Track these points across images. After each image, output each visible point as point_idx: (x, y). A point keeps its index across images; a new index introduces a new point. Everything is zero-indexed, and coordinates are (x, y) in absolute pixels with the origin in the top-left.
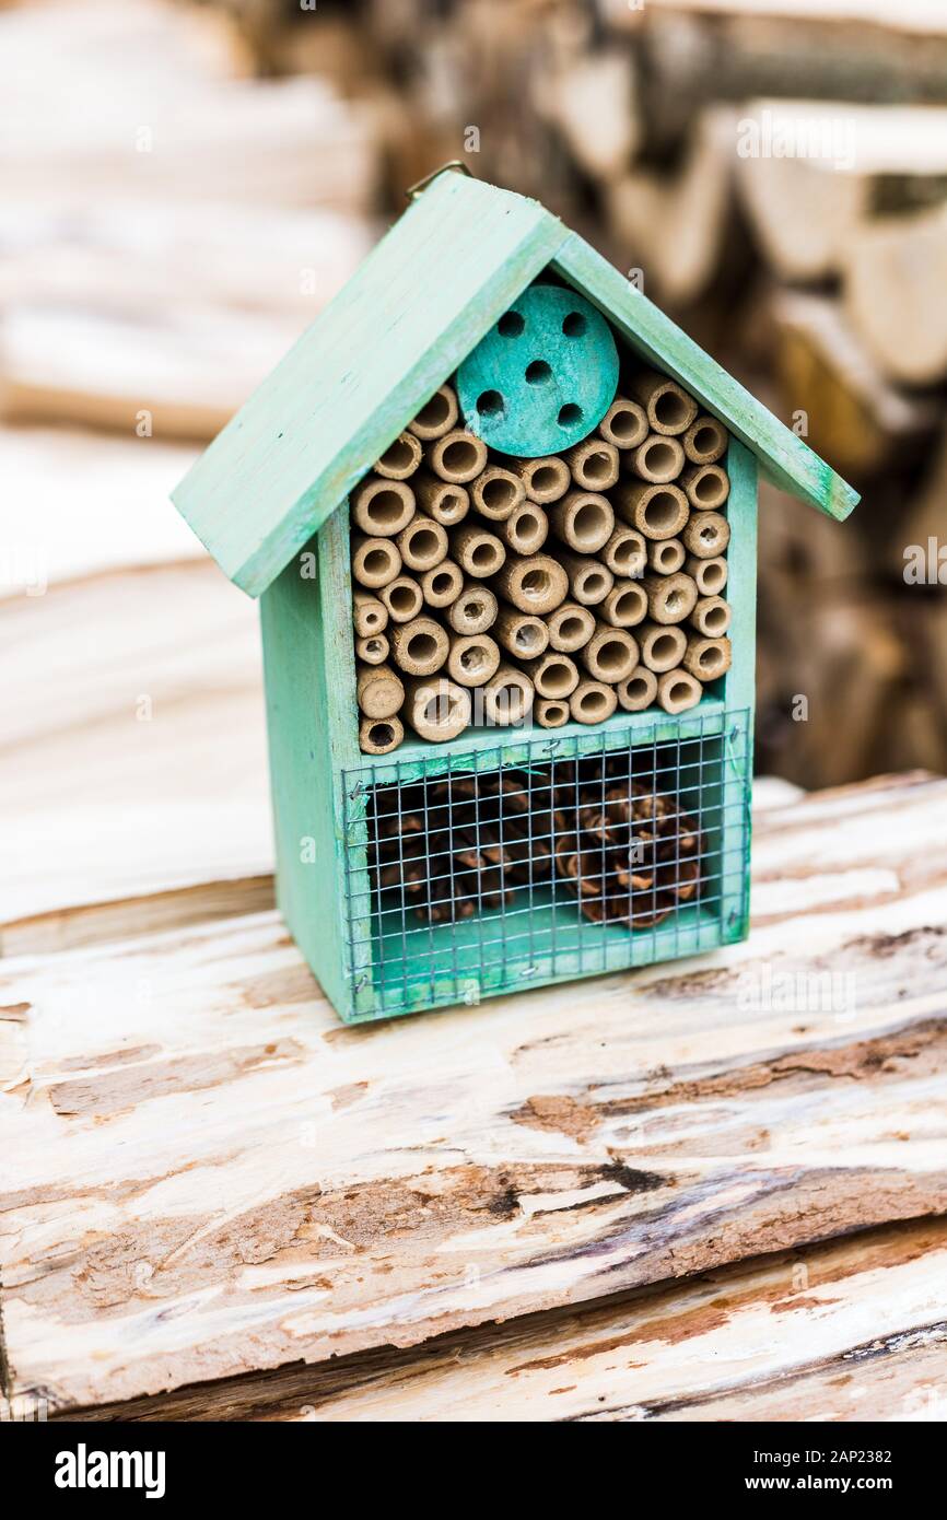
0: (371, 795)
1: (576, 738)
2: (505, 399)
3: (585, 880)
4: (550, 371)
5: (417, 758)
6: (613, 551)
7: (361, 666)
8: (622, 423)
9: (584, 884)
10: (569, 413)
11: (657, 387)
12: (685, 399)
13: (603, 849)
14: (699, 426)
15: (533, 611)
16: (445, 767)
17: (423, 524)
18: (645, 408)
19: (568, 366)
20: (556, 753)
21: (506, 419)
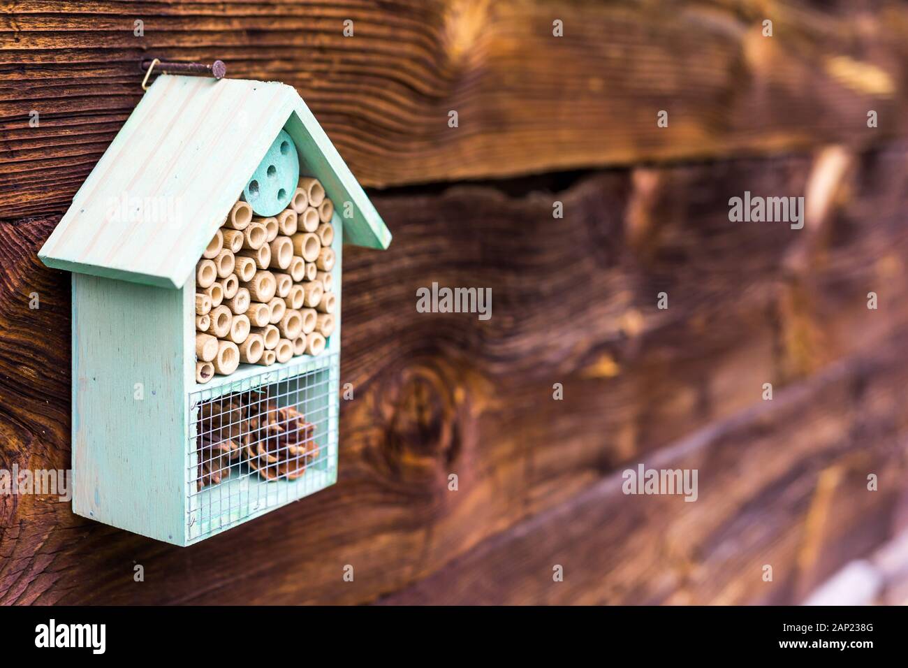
0: (200, 407)
1: (278, 371)
2: (259, 185)
3: (270, 454)
4: (275, 171)
5: (218, 385)
6: (294, 268)
7: (199, 331)
8: (298, 198)
9: (270, 456)
10: (281, 193)
11: (311, 182)
12: (322, 188)
13: (277, 436)
14: (324, 203)
15: (264, 301)
16: (229, 389)
17: (226, 252)
18: (307, 193)
19: (282, 169)
20: (270, 380)
21: (259, 195)
